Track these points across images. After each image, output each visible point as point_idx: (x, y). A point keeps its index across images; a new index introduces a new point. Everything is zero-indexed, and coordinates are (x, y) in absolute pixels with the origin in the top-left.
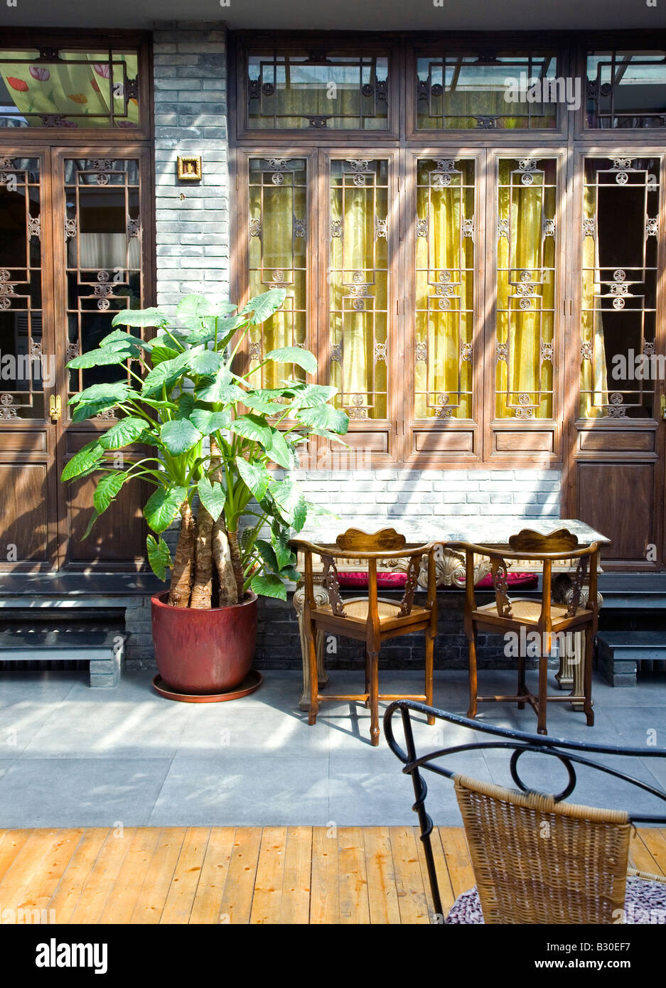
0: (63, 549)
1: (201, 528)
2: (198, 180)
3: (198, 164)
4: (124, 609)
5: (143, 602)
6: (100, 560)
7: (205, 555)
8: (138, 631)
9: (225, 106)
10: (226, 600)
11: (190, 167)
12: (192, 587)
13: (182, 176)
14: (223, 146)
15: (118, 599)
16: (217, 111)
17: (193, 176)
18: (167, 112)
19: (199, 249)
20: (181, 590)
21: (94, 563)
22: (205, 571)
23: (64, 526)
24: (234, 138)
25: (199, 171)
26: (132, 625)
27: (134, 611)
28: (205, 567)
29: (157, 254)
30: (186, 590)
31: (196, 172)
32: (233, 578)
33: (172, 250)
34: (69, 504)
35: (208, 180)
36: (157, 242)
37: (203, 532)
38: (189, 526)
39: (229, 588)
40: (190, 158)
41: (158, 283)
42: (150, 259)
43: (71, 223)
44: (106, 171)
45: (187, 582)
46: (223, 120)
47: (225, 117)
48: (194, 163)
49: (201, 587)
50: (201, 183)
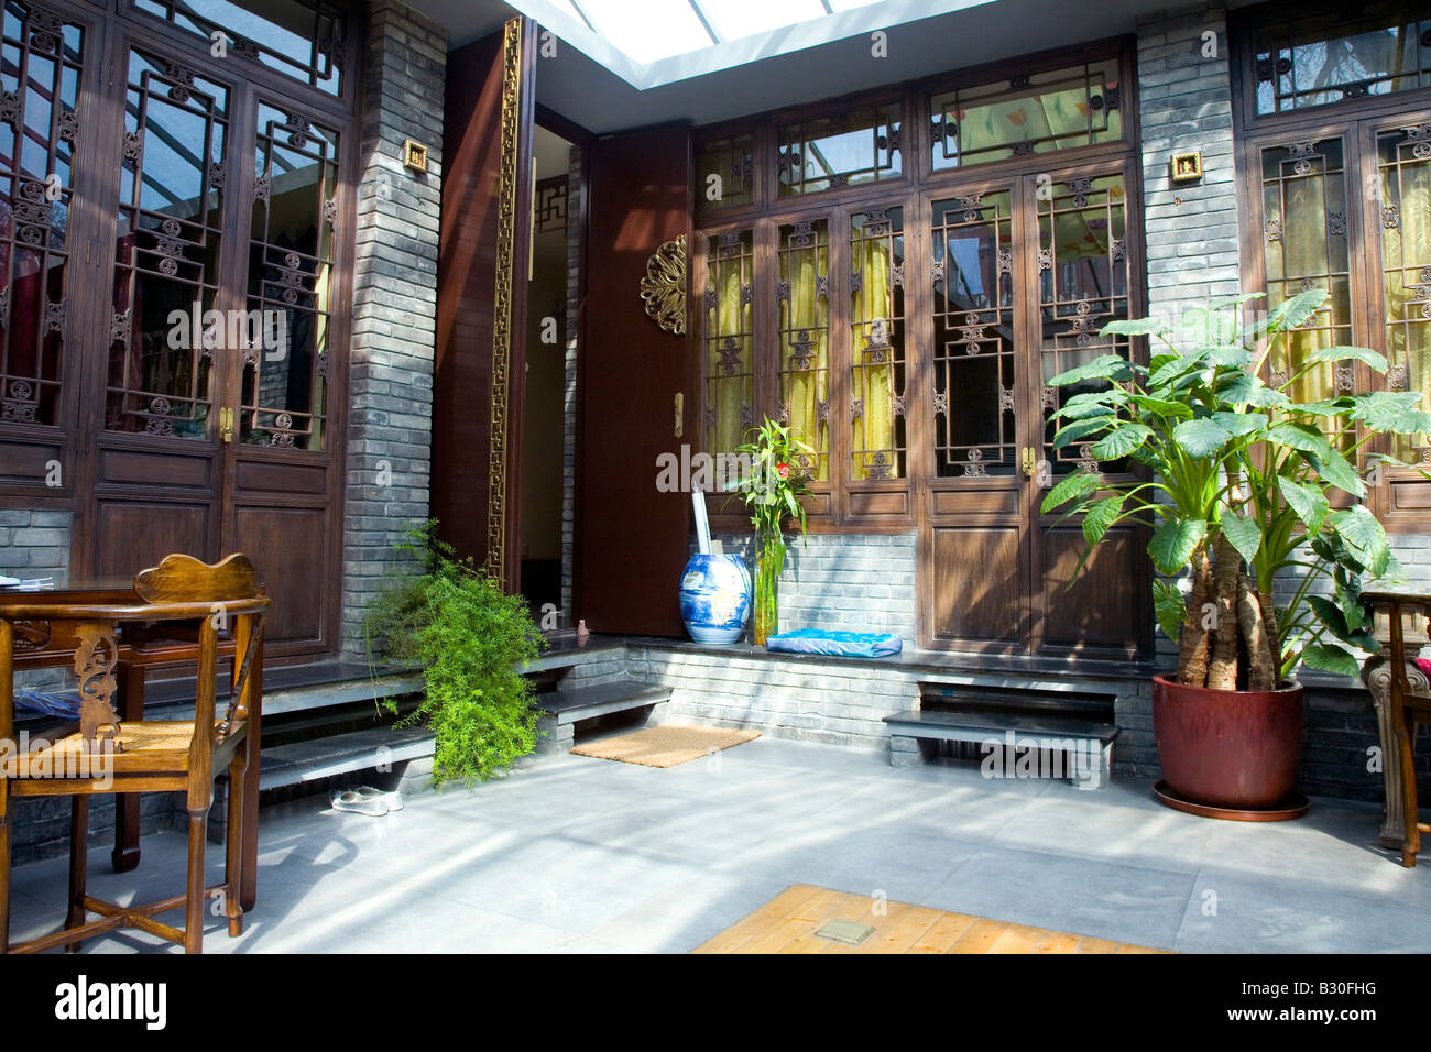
0: (1038, 628)
1: (1220, 586)
2: (1198, 179)
3: (1198, 160)
4: (1114, 697)
5: (1138, 690)
6: (1086, 644)
7: (1228, 621)
8: (1131, 726)
9: (1228, 89)
10: (1258, 683)
11: (1187, 165)
12: (1208, 664)
13: (1177, 176)
14: (1227, 136)
15: (1105, 684)
16: (1219, 97)
17: (1192, 174)
18: (1157, 110)
19: (1202, 260)
20: (1195, 668)
21: (1079, 647)
22: (1227, 643)
23: (1039, 602)
24: (1240, 130)
25: (1198, 168)
26: (1123, 718)
27: (1124, 701)
28: (1227, 638)
29: (1149, 271)
30: (1201, 667)
31: (1194, 170)
32: (1268, 653)
33: (1167, 265)
34: (1044, 576)
35: (1210, 177)
36: (1149, 257)
37: (1224, 592)
38: (1206, 581)
39: (1264, 668)
40: (1187, 155)
41: (1150, 306)
42: (1139, 283)
43: (1045, 254)
44: (1085, 192)
45: (1202, 657)
46: (1226, 108)
47: (1229, 103)
48: (1192, 160)
49: (1222, 664)
50: (1201, 183)
